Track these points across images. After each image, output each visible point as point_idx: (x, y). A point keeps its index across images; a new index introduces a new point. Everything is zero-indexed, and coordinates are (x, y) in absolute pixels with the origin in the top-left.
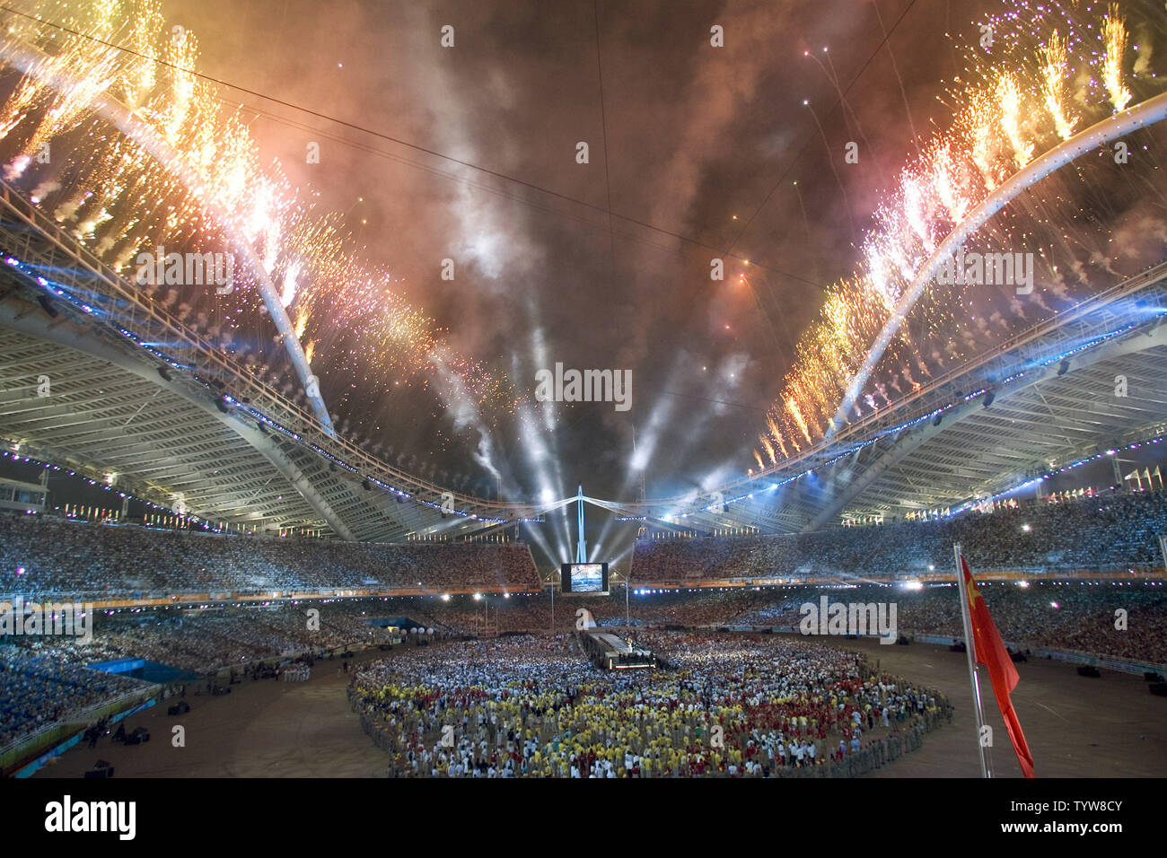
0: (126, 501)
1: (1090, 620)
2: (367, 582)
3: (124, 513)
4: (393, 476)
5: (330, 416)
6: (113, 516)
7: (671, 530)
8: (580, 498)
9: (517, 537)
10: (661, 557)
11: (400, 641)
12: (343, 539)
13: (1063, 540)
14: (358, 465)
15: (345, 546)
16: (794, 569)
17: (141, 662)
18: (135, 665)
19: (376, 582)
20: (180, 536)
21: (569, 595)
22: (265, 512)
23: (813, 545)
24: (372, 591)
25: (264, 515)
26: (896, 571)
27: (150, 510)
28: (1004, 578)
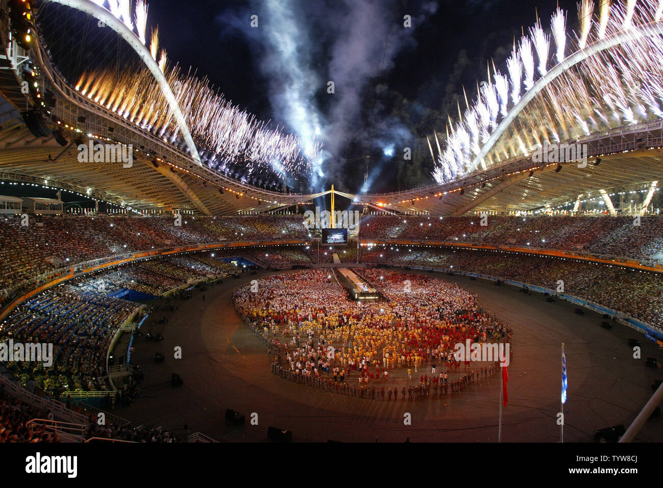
0: (97, 203)
1: (590, 280)
2: (221, 239)
3: (97, 209)
4: (233, 184)
5: (198, 153)
6: (93, 211)
7: (385, 211)
8: (333, 191)
9: (297, 212)
10: (376, 225)
11: (241, 271)
12: (205, 215)
13: (587, 237)
14: (217, 181)
15: (206, 218)
16: (447, 237)
17: (128, 291)
18: (126, 293)
19: (225, 239)
20: (125, 220)
21: (325, 244)
22: (165, 202)
23: (458, 225)
24: (224, 244)
25: (164, 204)
26: (500, 244)
27: (109, 206)
28: (554, 255)
